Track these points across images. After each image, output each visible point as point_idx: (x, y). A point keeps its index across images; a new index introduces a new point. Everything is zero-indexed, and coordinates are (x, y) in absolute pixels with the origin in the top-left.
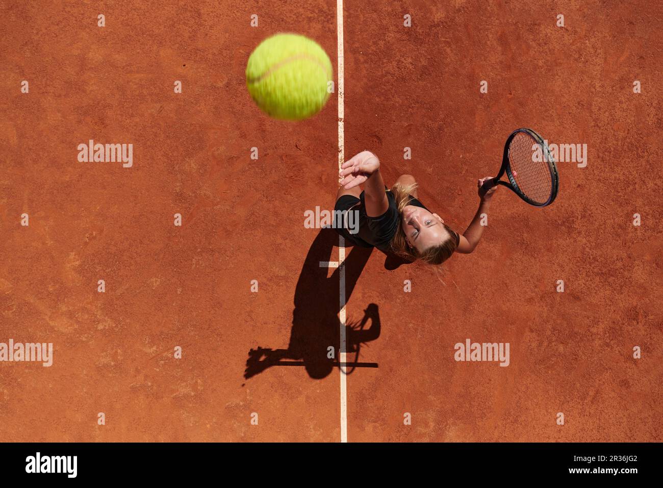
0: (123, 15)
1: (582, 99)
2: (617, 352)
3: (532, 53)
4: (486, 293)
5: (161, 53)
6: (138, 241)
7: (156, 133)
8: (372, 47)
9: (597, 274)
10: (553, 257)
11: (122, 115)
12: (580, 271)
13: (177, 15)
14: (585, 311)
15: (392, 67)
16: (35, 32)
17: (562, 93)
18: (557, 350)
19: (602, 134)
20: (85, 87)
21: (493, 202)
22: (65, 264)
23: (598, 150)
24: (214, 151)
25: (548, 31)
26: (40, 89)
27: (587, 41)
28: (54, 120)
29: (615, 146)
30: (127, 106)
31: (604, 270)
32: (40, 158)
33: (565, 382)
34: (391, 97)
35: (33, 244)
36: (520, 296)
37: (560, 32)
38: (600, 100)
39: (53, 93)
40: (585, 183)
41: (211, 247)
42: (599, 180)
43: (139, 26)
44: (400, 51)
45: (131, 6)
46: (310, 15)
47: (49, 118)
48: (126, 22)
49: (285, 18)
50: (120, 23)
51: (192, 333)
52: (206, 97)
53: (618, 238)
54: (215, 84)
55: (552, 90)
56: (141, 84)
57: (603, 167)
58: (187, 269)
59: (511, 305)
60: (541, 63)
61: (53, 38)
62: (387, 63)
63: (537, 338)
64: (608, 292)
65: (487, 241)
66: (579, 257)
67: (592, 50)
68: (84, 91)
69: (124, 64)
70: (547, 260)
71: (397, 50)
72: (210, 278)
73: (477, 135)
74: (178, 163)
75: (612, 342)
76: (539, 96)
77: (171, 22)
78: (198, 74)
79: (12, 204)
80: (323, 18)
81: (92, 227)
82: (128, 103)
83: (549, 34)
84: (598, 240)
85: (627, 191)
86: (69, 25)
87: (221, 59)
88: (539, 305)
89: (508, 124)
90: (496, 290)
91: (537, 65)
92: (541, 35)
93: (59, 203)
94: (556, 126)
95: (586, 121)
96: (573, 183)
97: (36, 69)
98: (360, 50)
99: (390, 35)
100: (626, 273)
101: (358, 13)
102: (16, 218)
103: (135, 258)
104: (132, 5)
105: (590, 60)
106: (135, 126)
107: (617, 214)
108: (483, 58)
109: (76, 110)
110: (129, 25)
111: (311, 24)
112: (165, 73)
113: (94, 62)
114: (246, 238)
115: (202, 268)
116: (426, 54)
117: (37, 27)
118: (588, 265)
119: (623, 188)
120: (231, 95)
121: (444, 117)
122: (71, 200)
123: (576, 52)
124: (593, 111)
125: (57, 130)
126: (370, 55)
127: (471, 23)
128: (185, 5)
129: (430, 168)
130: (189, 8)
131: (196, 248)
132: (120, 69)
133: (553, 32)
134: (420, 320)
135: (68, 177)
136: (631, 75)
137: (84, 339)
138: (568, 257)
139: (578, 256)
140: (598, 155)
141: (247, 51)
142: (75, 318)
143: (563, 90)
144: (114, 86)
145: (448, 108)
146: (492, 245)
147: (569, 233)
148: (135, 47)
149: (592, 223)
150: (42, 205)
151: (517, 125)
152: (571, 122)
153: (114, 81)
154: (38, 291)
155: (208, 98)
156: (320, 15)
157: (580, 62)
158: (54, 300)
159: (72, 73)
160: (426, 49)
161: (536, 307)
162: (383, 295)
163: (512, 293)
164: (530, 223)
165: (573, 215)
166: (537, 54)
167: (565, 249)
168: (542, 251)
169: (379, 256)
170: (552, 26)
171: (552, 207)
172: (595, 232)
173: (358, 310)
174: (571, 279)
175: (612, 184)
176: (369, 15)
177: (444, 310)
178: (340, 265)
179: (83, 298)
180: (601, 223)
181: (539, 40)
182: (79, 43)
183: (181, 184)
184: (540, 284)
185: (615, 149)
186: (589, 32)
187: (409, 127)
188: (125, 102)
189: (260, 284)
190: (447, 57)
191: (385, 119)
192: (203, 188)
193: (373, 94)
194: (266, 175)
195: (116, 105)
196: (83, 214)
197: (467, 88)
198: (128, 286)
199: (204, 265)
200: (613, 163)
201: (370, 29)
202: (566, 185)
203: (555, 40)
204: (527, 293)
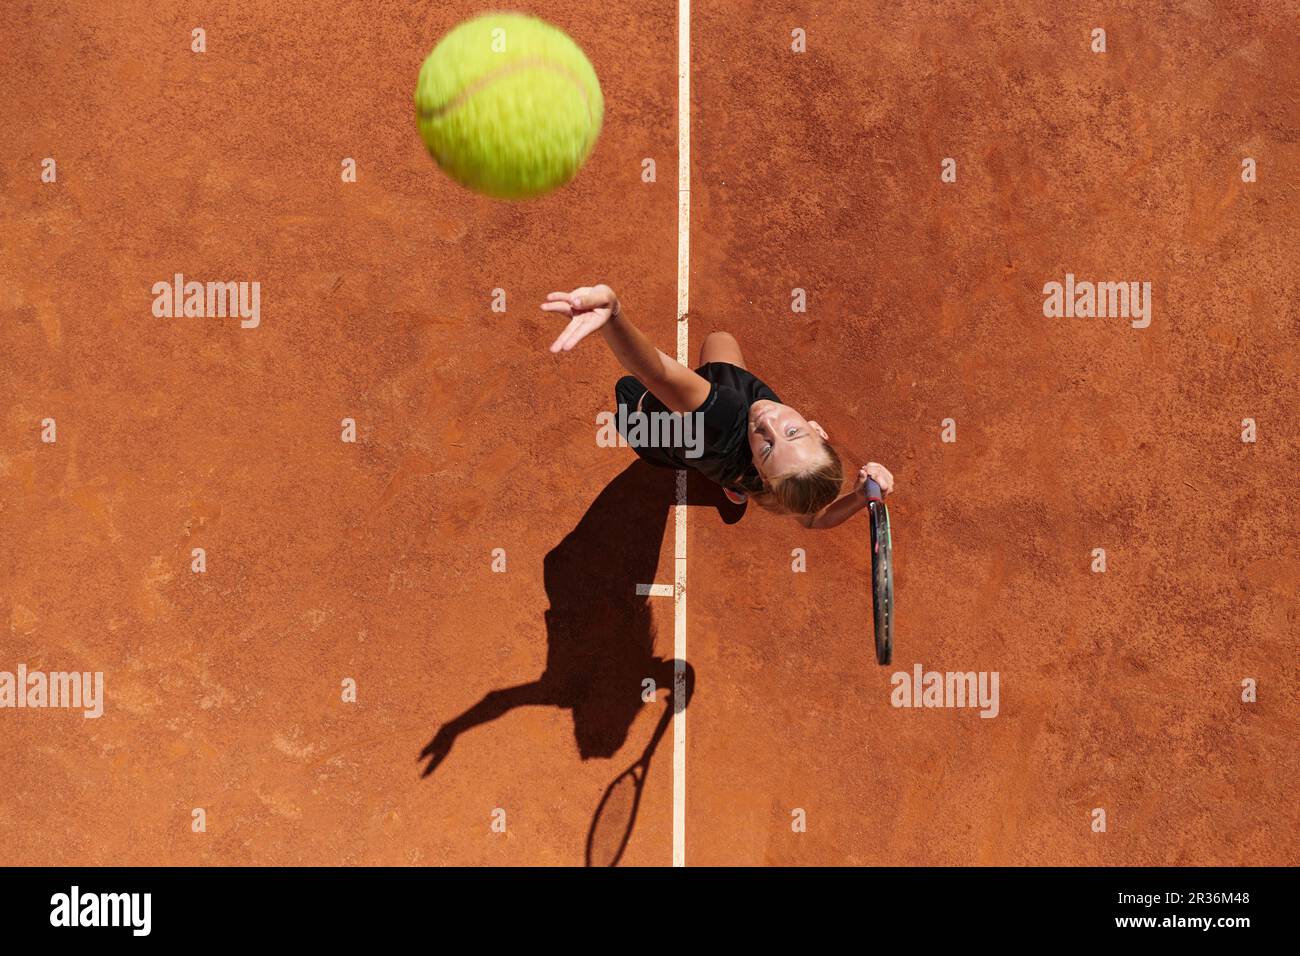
0: (274, 105)
2: (1221, 776)
3: (1050, 189)
4: (960, 652)
6: (287, 536)
7: (328, 328)
8: (744, 173)
9: (1179, 620)
12: (1146, 613)
13: (375, 106)
14: (1157, 693)
15: (781, 211)
16: (105, 134)
18: (1101, 769)
19: (1187, 346)
20: (197, 240)
21: (976, 474)
22: (142, 578)
23: (1179, 377)
24: (439, 366)
25: (1082, 148)
26: (111, 241)
27: (1157, 169)
28: (134, 301)
29: (1212, 370)
30: (274, 276)
31: (1194, 613)
32: (105, 373)
33: (1119, 834)
34: (780, 268)
35: (84, 539)
36: (1028, 661)
37: (1104, 150)
38: (1182, 281)
39: (135, 249)
40: (1154, 440)
41: (425, 552)
42: (1183, 435)
43: (302, 126)
44: (797, 181)
45: (289, 89)
46: (627, 111)
47: (124, 296)
48: (277, 118)
50: (266, 120)
51: (385, 720)
52: (426, 261)
53: (1220, 550)
54: (442, 239)
55: (1089, 261)
56: (301, 236)
57: (1189, 410)
58: (378, 594)
59: (1011, 677)
60: (1067, 209)
61: (141, 147)
62: (772, 203)
63: (1062, 745)
64: (1200, 655)
65: (963, 551)
66: (1144, 586)
67: (1165, 186)
68: (193, 247)
69: (272, 197)
70: (1082, 590)
71: (792, 179)
72: (422, 611)
73: (945, 343)
74: (367, 388)
75: (1210, 755)
77: (364, 120)
78: (412, 218)
79: (45, 461)
80: (651, 116)
81: (199, 507)
82: (276, 271)
83: (1084, 155)
84: (1182, 554)
85: (1237, 458)
86: (169, 122)
88: (1065, 678)
89: (1006, 324)
90: (981, 648)
91: (1061, 213)
92: (1068, 156)
93: (135, 460)
94: (1097, 330)
96: (1132, 439)
97: (104, 204)
98: (721, 177)
99: (780, 150)
100: (1237, 619)
101: (717, 109)
102: (52, 487)
103: (279, 571)
104: (291, 86)
105: (1164, 204)
106: (289, 314)
107: (1218, 502)
108: (956, 196)
110: (282, 124)
111: (629, 127)
112: (349, 214)
113: (214, 192)
115: (407, 592)
116: (846, 188)
117: (110, 124)
118: (1162, 602)
119: (1229, 452)
120: (474, 260)
121: (881, 307)
122: (159, 455)
123: (1136, 189)
124: (1170, 301)
125: (139, 319)
126: (740, 189)
128: (391, 88)
129: (854, 405)
130: (399, 95)
131: (397, 552)
132: (263, 206)
133: (1092, 151)
134: (831, 704)
135: (156, 409)
136: (1243, 235)
137: (174, 728)
138: (1122, 585)
139: (1141, 583)
140: (1180, 386)
142: (157, 685)
143: (1110, 261)
144: (251, 239)
145: (888, 290)
146: (972, 558)
147: (1125, 538)
148: (293, 165)
149: (1169, 520)
151: (1023, 327)
153: (250, 230)
154: (89, 631)
155: (429, 264)
156: (648, 111)
157: (1144, 208)
158: (118, 649)
159: (173, 212)
160: (846, 178)
161: (1059, 682)
162: (760, 652)
163: (1013, 653)
164: (1048, 517)
165: (1132, 503)
166: (1061, 191)
167: (1116, 569)
168: (1072, 571)
169: (752, 576)
170: (1089, 138)
171: (1090, 487)
172: (1176, 537)
173: (711, 682)
174: (1128, 629)
175: (1208, 444)
176: (739, 112)
177: (880, 685)
178: (677, 592)
179: (175, 647)
180: (1188, 520)
181: (1064, 166)
182: (187, 157)
183: (373, 427)
184: (1068, 636)
185: (1212, 375)
186: (1160, 151)
187: (813, 327)
188: (270, 269)
189: (518, 626)
190: (888, 196)
191: (768, 310)
192: (414, 436)
193: (745, 261)
194: (536, 413)
195: (254, 273)
196: (181, 483)
197: (926, 254)
198: (262, 623)
199: (411, 586)
200: (1209, 402)
201: (741, 139)
202: (1118, 444)
203: (1095, 166)
204: (1042, 653)
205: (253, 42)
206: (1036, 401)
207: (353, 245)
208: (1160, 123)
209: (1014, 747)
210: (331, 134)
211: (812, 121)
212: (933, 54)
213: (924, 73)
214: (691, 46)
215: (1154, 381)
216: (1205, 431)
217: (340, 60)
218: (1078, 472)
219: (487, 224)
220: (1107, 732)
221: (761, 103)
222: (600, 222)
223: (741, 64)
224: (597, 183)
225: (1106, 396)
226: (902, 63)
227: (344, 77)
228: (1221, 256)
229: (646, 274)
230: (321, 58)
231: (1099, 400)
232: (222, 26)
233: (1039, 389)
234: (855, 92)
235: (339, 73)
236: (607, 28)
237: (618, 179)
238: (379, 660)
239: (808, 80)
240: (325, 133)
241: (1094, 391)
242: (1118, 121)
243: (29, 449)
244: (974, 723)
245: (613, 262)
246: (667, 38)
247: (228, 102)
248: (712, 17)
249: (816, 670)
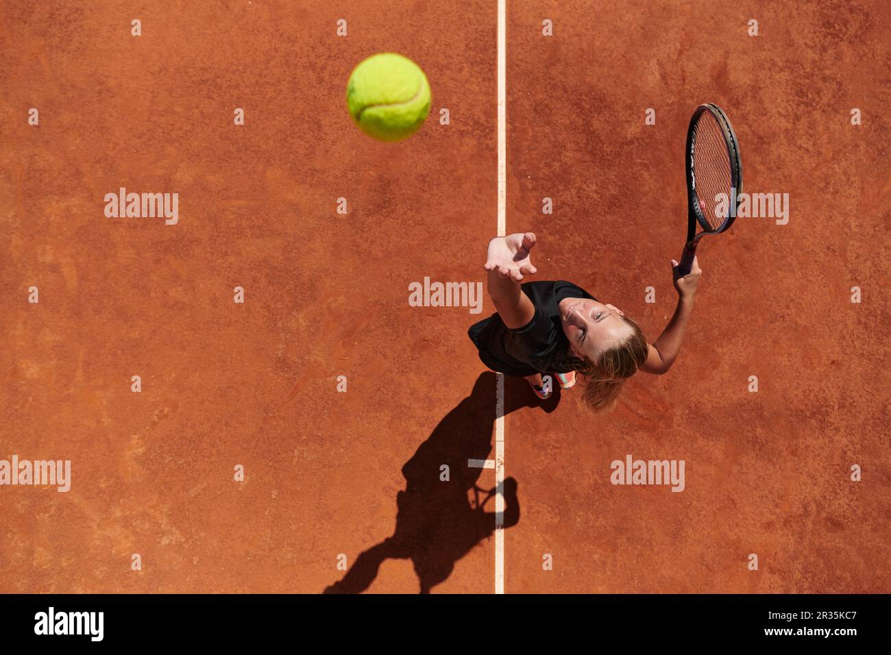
1: (833, 243)
4: (704, 512)
5: (269, 174)
6: (224, 422)
7: (256, 277)
8: (543, 170)
10: (800, 463)
11: (213, 254)
12: (840, 485)
13: (291, 126)
14: (851, 545)
15: (570, 196)
16: (111, 146)
17: (803, 233)
19: (863, 291)
21: (712, 382)
22: (124, 451)
23: (858, 313)
24: (331, 303)
25: (782, 151)
27: (836, 166)
28: (126, 258)
29: (882, 308)
30: (220, 242)
32: (104, 307)
34: (569, 235)
35: (85, 422)
36: (753, 519)
37: (797, 153)
38: (857, 244)
39: (126, 223)
40: (841, 358)
41: (320, 434)
42: (862, 355)
44: (581, 175)
46: (463, 129)
47: (119, 255)
48: (225, 134)
49: (430, 132)
51: (289, 556)
52: (324, 231)
54: (335, 216)
56: (239, 214)
57: (866, 337)
58: (286, 464)
59: (741, 531)
61: (133, 154)
62: (563, 191)
63: (781, 583)
65: (704, 438)
66: (838, 465)
67: (844, 178)
69: (220, 188)
70: (792, 468)
71: (577, 174)
72: (317, 477)
74: (281, 318)
76: (771, 238)
77: (283, 136)
78: (315, 202)
79: (62, 368)
80: (479, 132)
81: (164, 401)
82: (222, 238)
83: (783, 156)
84: (866, 441)
86: (153, 138)
87: (345, 184)
88: (781, 533)
89: (731, 274)
90: (719, 509)
92: (772, 157)
93: (122, 368)
94: (797, 279)
95: (840, 273)
96: (826, 358)
98: (527, 173)
99: (568, 154)
101: (525, 126)
102: (66, 386)
103: (218, 446)
105: (842, 190)
106: (229, 267)
109: (154, 246)
110: (228, 138)
111: (464, 139)
112: (272, 199)
114: (368, 423)
115: (307, 462)
116: (615, 180)
117: (114, 140)
120: (356, 230)
121: (641, 263)
122: (139, 364)
123: (821, 179)
124: (849, 258)
125: (128, 270)
126: (541, 181)
127: (677, 141)
128: (302, 114)
130: (307, 118)
131: (300, 435)
132: (214, 194)
133: (789, 154)
134: (609, 550)
135: (137, 333)
138: (822, 464)
139: (835, 463)
140: (859, 320)
141: (379, 173)
142: (131, 528)
143: (805, 230)
144: (205, 216)
145: (646, 251)
146: (711, 443)
147: (822, 430)
148: (235, 166)
149: (855, 416)
150: (101, 370)
152: (819, 274)
153: (204, 210)
154: (86, 487)
155: (326, 232)
156: (476, 128)
157: (827, 193)
158: (105, 501)
160: (615, 173)
161: (777, 536)
162: (557, 511)
163: (742, 514)
164: (765, 413)
165: (827, 404)
166: (768, 181)
167: (817, 453)
168: (784, 454)
169: (551, 455)
170: (787, 145)
171: (795, 392)
172: (860, 430)
173: (523, 532)
174: (827, 497)
175: (881, 361)
176: (541, 128)
177: (644, 536)
178: (497, 465)
179: (145, 500)
180: (868, 417)
181: (769, 164)
182: (165, 161)
183: (285, 346)
184: (783, 502)
185: (882, 312)
186: (838, 152)
187: (592, 277)
188: (218, 236)
189: (384, 488)
190: (644, 185)
191: (561, 265)
192: (313, 352)
193: (544, 231)
194: (398, 336)
195: (207, 239)
196: (152, 384)
197: (673, 226)
198: (205, 484)
199: (309, 459)
200: (881, 332)
201: (542, 147)
202: (815, 361)
203: (793, 163)
204: (764, 514)
205: (211, 85)
206: (755, 330)
207: (274, 220)
208: (837, 134)
209: (745, 584)
210: (260, 144)
211: (591, 134)
212: (674, 88)
213: (668, 100)
214: (507, 84)
215: (840, 316)
216: (879, 352)
217: (268, 96)
218: (786, 381)
219: (366, 205)
220: (814, 575)
221: (554, 122)
222: (443, 204)
223: (540, 96)
224: (441, 176)
225: (805, 326)
226: (652, 94)
227: (270, 107)
228: (885, 227)
229: (475, 240)
230: (256, 95)
231: (800, 329)
232: (190, 74)
233: (756, 321)
234: (621, 114)
235: (267, 105)
236: (448, 72)
237: (456, 174)
238: (286, 512)
239: (588, 106)
240: (257, 144)
241: (796, 323)
242: (807, 133)
243: (52, 360)
244: (715, 565)
245: (452, 231)
246: (490, 80)
247: (193, 125)
248: (520, 64)
249: (598, 524)
